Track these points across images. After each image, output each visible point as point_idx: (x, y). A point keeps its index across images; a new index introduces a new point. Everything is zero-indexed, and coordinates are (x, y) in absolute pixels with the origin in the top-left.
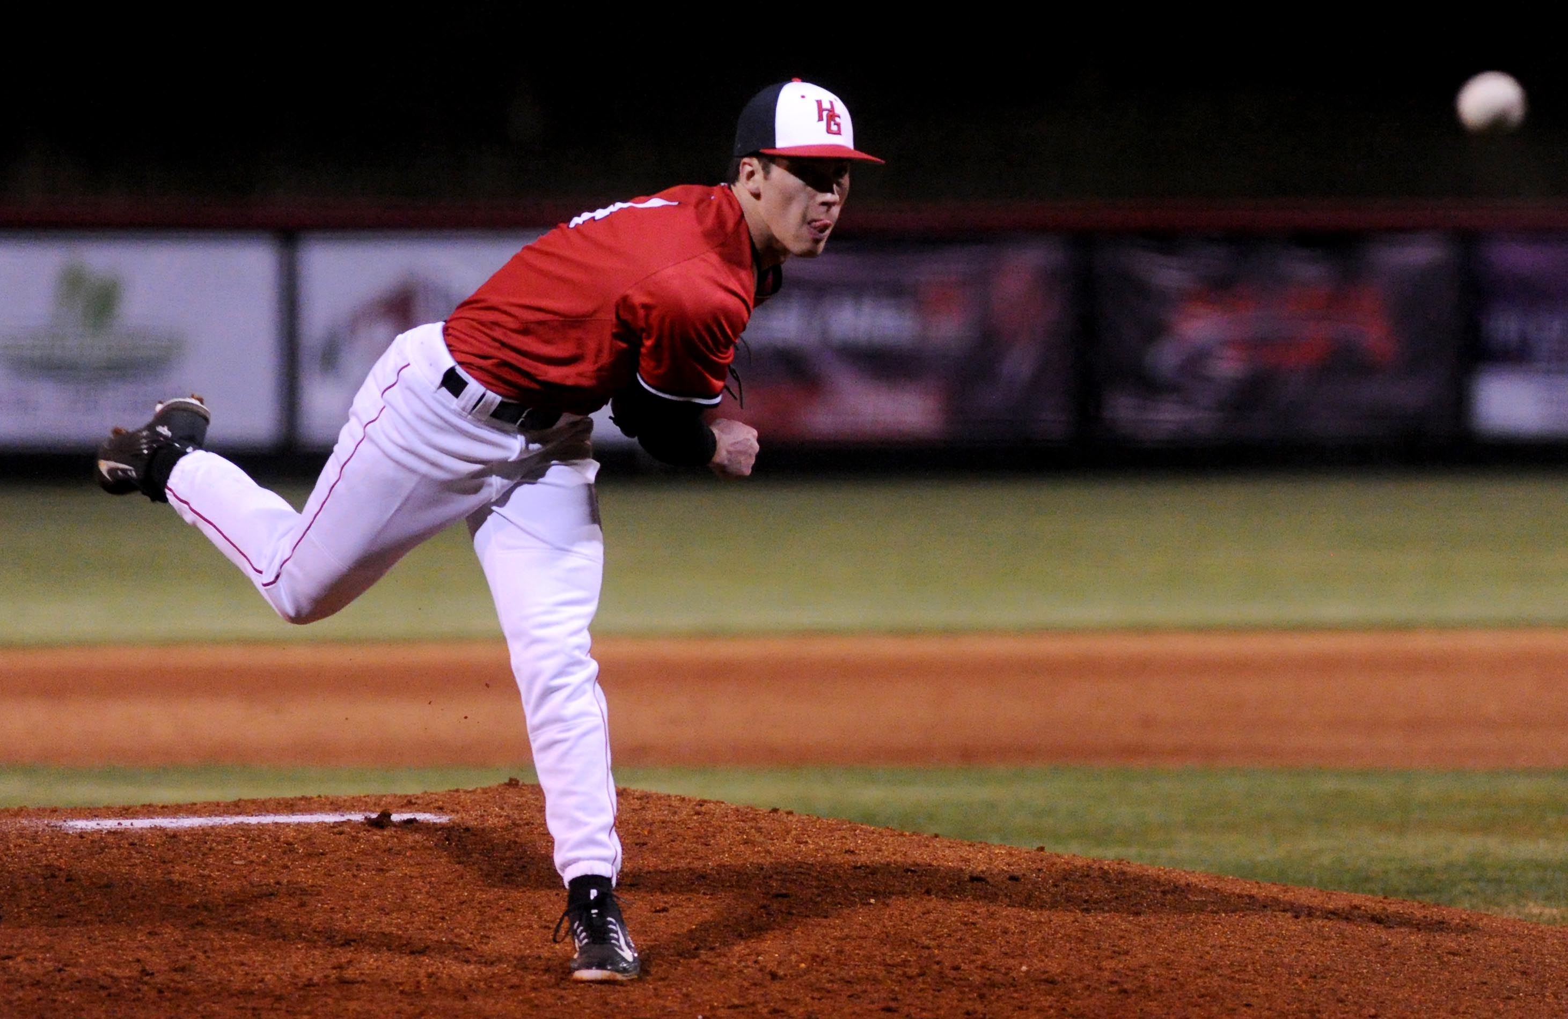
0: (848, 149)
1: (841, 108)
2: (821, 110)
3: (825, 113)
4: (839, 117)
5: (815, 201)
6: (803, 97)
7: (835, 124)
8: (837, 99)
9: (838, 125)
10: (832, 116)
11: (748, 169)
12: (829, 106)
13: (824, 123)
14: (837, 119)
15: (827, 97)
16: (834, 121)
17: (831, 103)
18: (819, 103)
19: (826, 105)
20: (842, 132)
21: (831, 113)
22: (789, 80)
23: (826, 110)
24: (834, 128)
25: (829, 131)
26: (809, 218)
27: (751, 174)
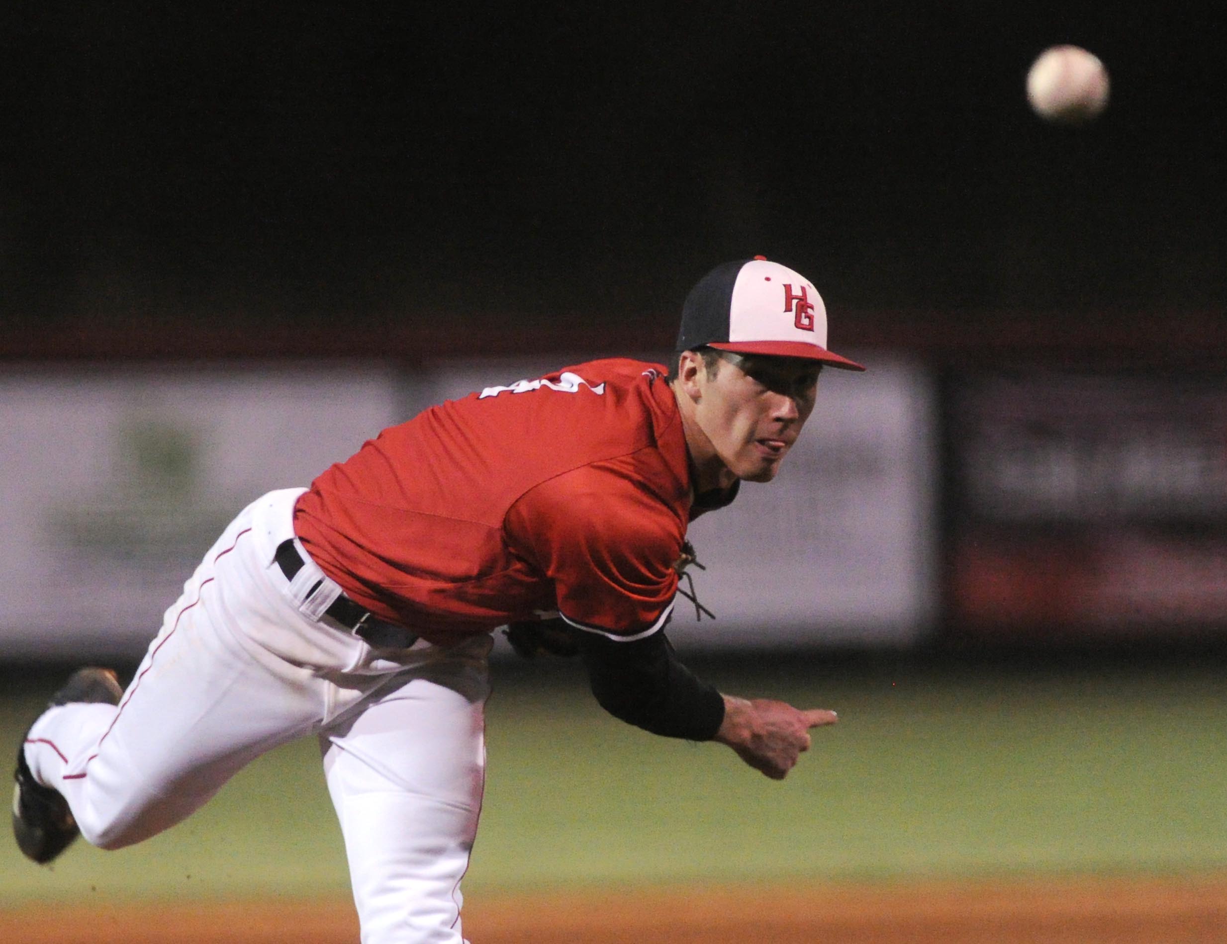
0: (821, 349)
1: (814, 297)
2: (789, 297)
3: (795, 302)
4: (812, 307)
5: (767, 416)
6: (768, 279)
7: (806, 317)
8: (812, 285)
9: (810, 318)
10: (803, 306)
11: (688, 364)
12: (800, 294)
13: (792, 315)
14: (810, 311)
15: (798, 282)
16: (806, 313)
17: (803, 289)
18: (788, 288)
19: (796, 291)
20: (815, 328)
21: (802, 303)
22: (751, 258)
23: (796, 298)
24: (805, 321)
25: (798, 325)
26: (758, 436)
27: (692, 372)
